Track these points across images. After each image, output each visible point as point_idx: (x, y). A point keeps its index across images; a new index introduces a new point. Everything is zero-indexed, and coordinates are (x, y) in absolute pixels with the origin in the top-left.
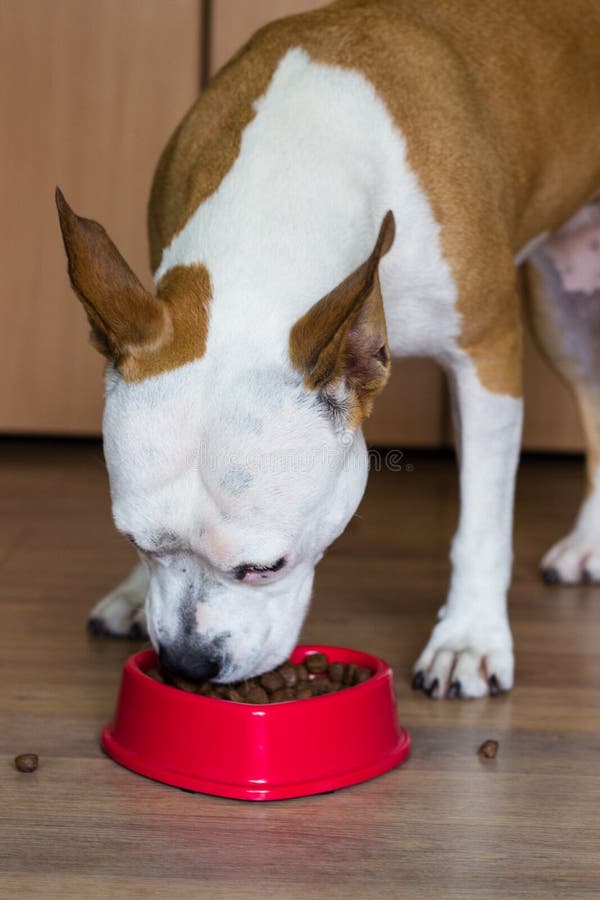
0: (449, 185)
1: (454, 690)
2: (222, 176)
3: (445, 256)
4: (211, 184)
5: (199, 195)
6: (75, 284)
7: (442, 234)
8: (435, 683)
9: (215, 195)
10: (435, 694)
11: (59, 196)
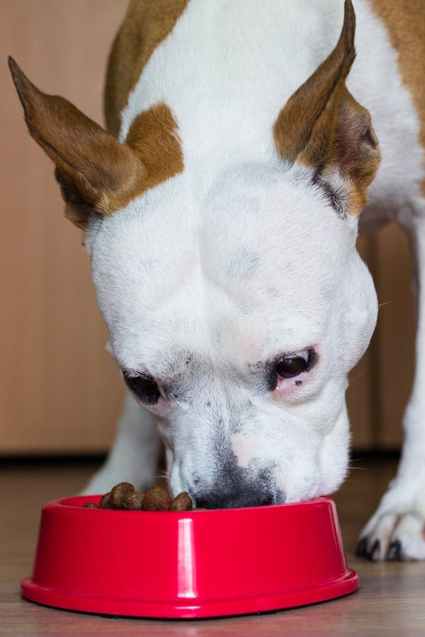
0: (402, 14)
1: (394, 550)
2: (175, 19)
3: (405, 82)
4: (164, 29)
5: (151, 43)
6: (33, 130)
7: (400, 60)
8: (377, 544)
9: (170, 38)
10: (376, 556)
11: (12, 63)
